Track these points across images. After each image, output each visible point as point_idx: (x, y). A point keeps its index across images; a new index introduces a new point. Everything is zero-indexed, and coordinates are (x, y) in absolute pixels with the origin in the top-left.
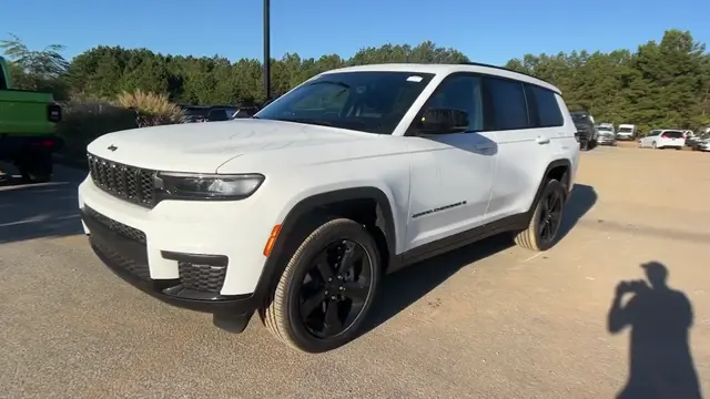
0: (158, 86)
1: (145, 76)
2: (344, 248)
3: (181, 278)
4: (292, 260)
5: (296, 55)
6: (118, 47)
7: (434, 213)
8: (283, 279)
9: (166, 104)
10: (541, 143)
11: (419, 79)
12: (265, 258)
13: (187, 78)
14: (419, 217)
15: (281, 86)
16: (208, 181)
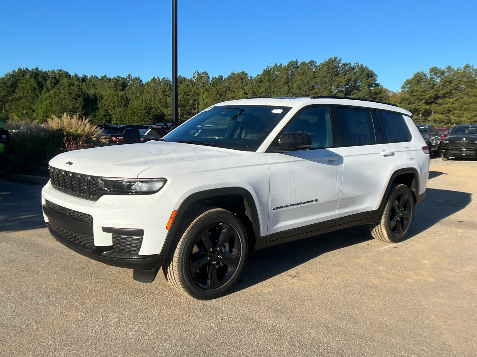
0: (74, 104)
1: (61, 95)
2: (221, 228)
3: (113, 245)
4: (185, 234)
5: (205, 73)
6: (37, 69)
7: (291, 207)
8: (178, 246)
9: (88, 126)
10: (385, 156)
11: (279, 111)
12: (167, 232)
13: (101, 97)
14: (279, 210)
15: (191, 102)
16: (131, 183)
